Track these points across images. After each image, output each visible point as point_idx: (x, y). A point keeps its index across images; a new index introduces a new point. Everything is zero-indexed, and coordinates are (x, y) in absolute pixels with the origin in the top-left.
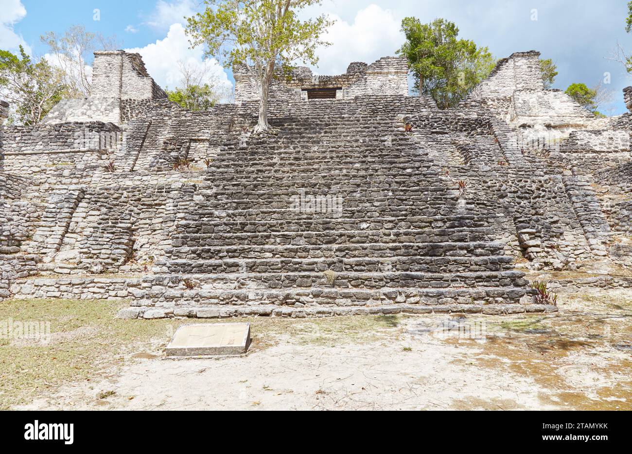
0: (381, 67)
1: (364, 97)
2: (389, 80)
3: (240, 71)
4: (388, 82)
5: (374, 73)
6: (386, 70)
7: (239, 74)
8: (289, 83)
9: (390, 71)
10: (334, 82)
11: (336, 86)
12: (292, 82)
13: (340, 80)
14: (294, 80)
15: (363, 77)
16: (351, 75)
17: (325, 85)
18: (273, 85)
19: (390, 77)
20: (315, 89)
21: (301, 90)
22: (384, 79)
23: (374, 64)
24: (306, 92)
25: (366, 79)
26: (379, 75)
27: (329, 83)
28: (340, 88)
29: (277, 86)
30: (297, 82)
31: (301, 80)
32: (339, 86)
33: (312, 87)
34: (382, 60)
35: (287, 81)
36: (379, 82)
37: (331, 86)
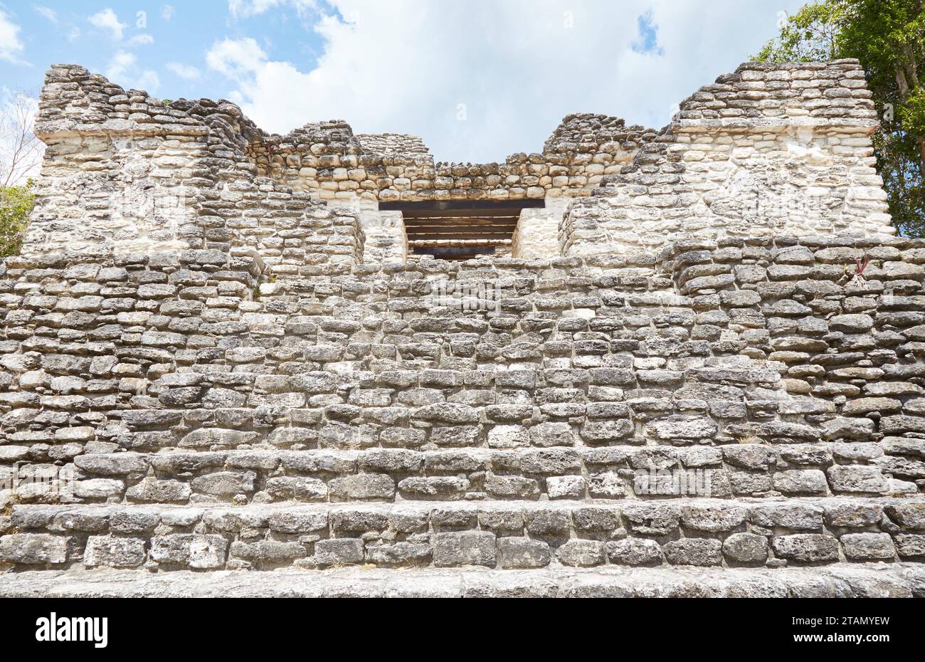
0: (746, 103)
1: (735, 252)
2: (791, 167)
3: (70, 109)
4: (784, 172)
5: (715, 134)
6: (771, 120)
7: (64, 125)
8: (329, 178)
9: (792, 121)
10: (513, 179)
11: (518, 193)
12: (340, 173)
13: (537, 167)
14: (347, 165)
15: (662, 151)
16: (583, 151)
17: (474, 186)
18: (225, 178)
19: (794, 150)
20: (433, 203)
21: (376, 205)
22: (766, 160)
23: (712, 90)
24: (397, 215)
25: (677, 157)
26: (740, 140)
27: (491, 179)
28: (539, 203)
29: (241, 183)
30: (360, 173)
31: (377, 166)
32: (533, 192)
33: (424, 196)
34: (747, 75)
35: (320, 168)
36: (743, 173)
37: (500, 194)
